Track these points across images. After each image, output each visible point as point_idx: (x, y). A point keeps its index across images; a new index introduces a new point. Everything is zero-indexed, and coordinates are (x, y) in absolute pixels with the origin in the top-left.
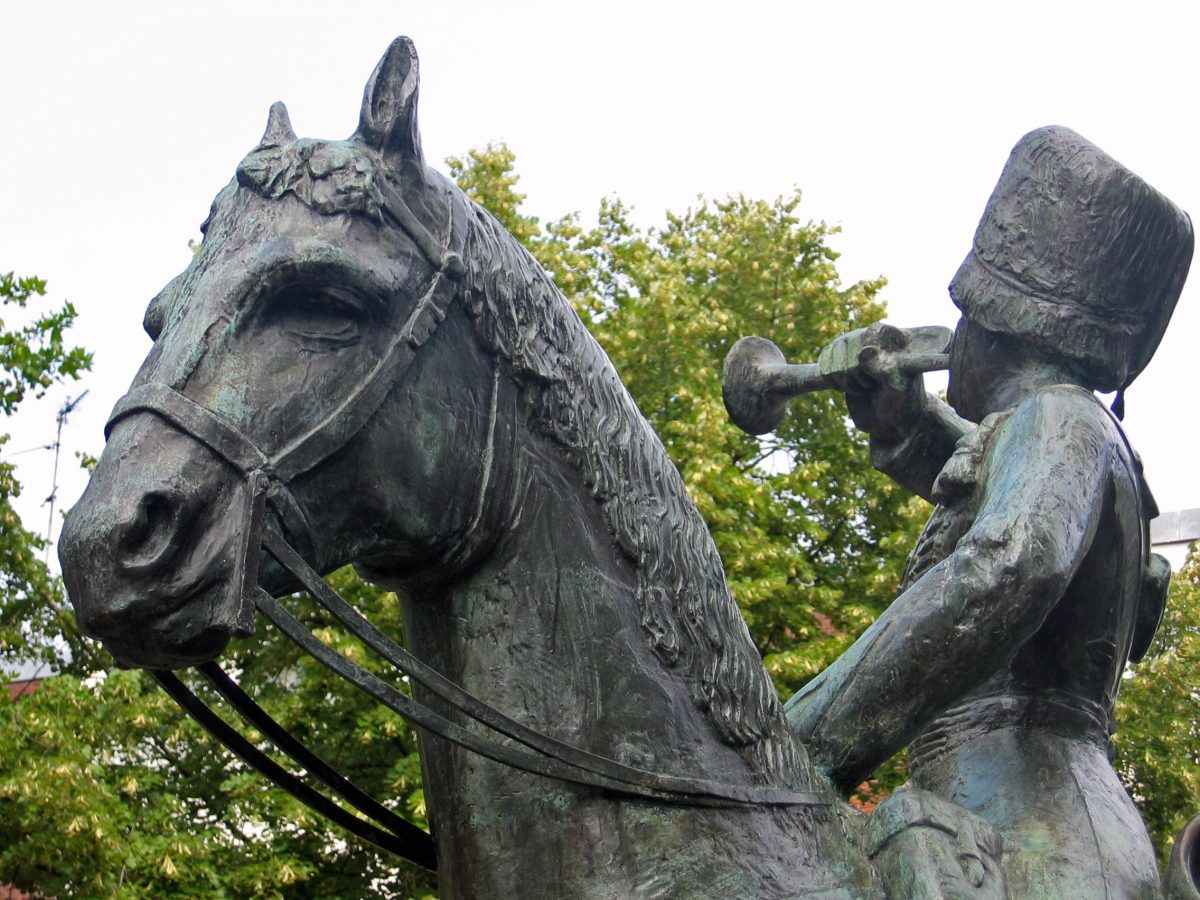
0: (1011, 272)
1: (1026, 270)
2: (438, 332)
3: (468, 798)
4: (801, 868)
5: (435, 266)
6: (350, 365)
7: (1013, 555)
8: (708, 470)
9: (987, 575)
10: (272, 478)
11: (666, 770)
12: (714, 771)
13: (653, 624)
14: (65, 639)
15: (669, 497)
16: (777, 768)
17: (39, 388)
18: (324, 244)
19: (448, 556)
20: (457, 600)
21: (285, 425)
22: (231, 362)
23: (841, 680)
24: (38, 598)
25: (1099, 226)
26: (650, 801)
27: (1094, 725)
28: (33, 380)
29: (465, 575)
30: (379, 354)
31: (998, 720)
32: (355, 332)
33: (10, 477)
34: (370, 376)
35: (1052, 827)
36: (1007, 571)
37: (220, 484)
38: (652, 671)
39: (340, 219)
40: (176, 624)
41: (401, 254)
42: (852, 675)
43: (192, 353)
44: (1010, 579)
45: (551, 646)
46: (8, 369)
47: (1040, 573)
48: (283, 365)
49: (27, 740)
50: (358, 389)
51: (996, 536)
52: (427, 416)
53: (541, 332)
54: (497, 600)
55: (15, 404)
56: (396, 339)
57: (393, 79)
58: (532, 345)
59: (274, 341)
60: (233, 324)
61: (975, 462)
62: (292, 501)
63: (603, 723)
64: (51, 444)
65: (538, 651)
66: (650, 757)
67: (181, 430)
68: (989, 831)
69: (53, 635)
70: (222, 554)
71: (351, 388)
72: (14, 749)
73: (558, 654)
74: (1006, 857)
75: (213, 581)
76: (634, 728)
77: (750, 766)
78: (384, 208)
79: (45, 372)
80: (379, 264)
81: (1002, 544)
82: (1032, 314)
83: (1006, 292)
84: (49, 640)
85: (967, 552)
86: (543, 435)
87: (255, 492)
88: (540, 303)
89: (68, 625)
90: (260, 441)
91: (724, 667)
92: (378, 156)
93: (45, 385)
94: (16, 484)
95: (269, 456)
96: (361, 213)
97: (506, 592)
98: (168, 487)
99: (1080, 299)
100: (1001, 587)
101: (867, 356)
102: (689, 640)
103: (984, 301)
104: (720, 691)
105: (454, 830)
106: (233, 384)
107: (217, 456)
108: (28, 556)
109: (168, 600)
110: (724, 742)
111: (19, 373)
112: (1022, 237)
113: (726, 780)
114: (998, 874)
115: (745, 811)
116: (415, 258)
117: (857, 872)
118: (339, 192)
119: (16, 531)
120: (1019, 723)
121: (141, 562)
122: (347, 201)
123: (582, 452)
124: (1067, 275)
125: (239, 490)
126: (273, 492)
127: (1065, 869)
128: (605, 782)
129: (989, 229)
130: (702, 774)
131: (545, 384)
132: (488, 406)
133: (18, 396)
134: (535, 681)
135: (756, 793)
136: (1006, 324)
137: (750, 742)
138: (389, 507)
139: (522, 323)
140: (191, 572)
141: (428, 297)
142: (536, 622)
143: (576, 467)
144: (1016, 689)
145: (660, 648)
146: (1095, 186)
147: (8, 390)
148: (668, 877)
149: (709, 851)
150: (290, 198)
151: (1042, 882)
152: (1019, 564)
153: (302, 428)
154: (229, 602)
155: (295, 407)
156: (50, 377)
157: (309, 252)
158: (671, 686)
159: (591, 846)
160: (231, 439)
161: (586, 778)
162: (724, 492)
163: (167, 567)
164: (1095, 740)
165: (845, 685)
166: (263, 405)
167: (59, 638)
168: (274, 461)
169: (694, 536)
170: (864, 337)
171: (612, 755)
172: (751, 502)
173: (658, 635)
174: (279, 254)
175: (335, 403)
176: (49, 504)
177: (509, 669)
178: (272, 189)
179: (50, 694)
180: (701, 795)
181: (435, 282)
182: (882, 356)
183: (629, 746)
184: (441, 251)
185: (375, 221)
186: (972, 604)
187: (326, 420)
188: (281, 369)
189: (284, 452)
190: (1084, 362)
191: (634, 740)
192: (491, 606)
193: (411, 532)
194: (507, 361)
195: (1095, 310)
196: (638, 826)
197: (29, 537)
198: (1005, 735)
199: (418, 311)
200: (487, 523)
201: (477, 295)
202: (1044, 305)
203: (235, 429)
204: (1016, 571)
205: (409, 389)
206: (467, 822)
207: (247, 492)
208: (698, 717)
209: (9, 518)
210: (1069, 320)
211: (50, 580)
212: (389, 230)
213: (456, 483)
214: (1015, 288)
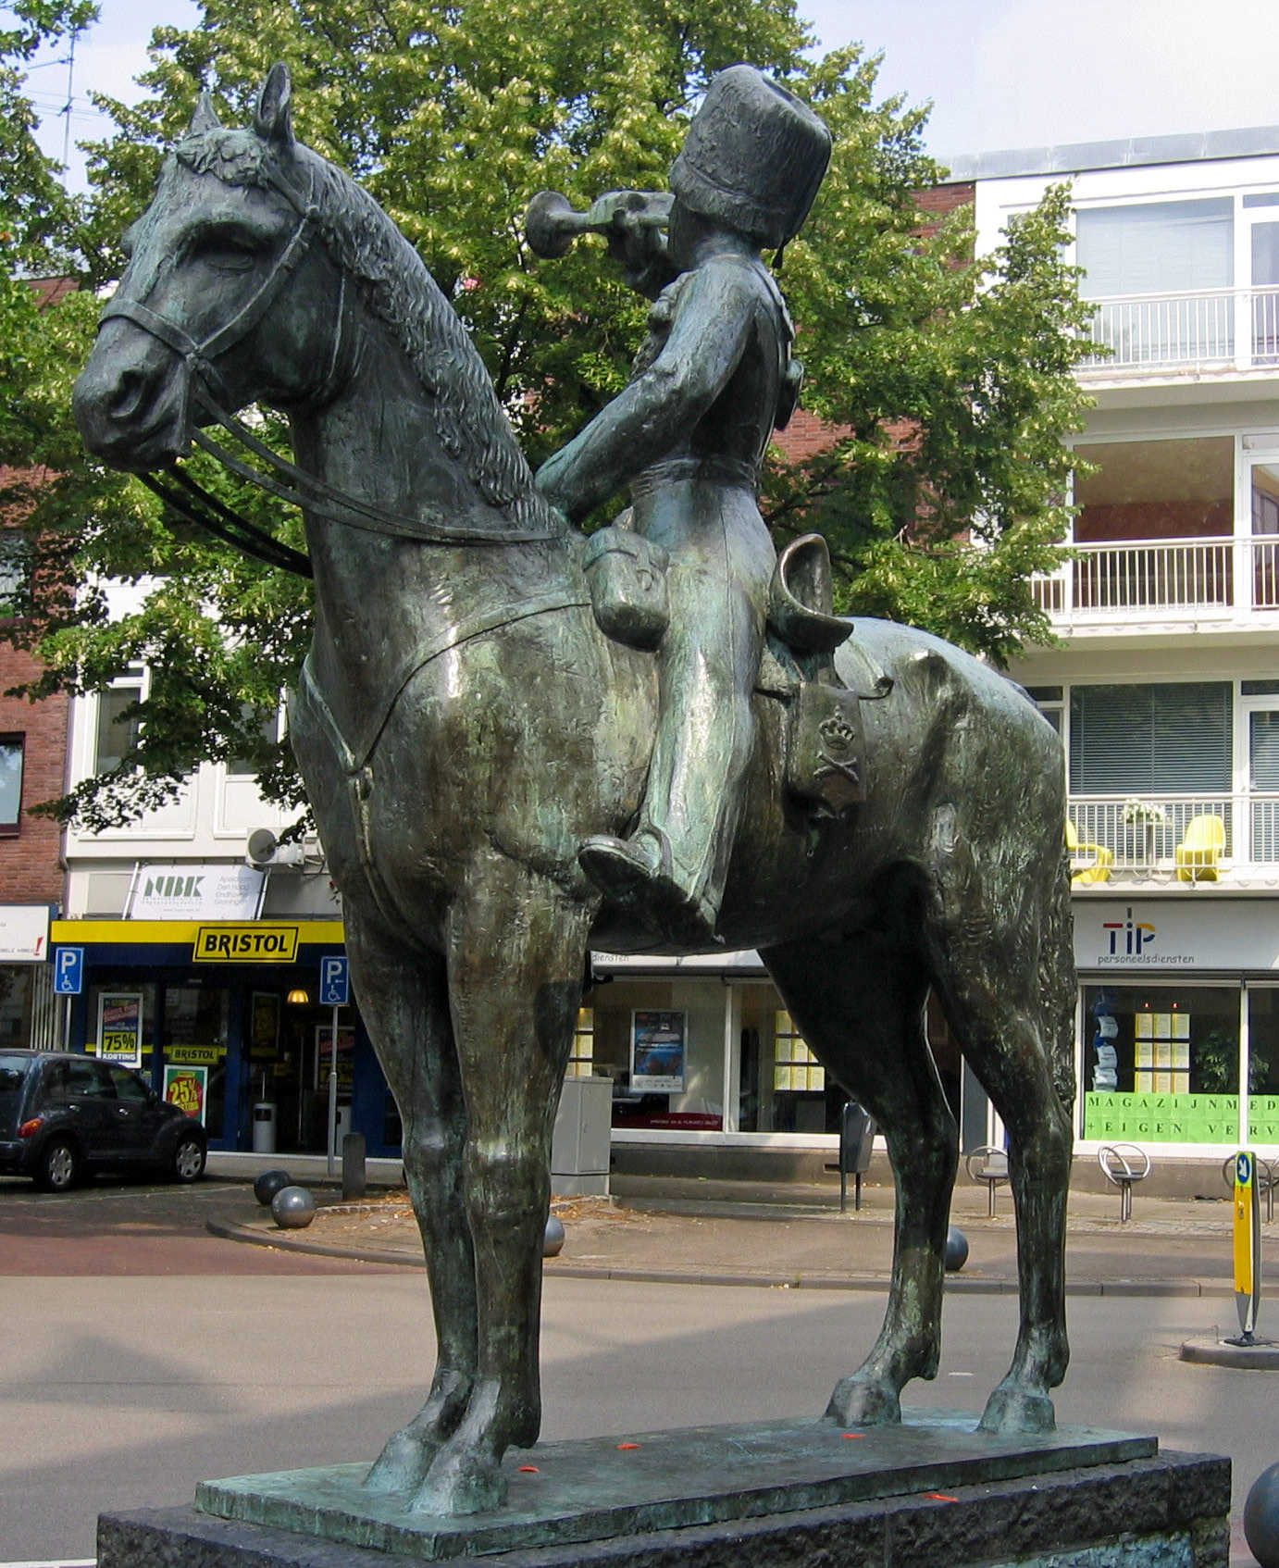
0: (705, 171)
1: (714, 171)
2: (303, 258)
3: (329, 542)
4: (536, 580)
5: (301, 215)
6: (248, 284)
7: (677, 382)
8: (635, 118)
9: (662, 394)
10: (200, 358)
11: (450, 524)
12: (480, 521)
13: (444, 432)
14: (83, 253)
15: (456, 349)
16: (524, 518)
17: (53, 36)
18: (230, 210)
19: (313, 395)
20: (321, 421)
21: (207, 323)
22: (174, 284)
23: (573, 456)
24: (58, 218)
25: (764, 144)
26: (439, 544)
27: (743, 478)
28: (46, 30)
29: (325, 406)
30: (267, 275)
31: (680, 474)
32: (251, 263)
33: (29, 112)
34: (261, 291)
35: (700, 551)
36: (674, 392)
37: (169, 363)
38: (443, 462)
39: (240, 190)
40: (146, 450)
41: (279, 211)
42: (579, 452)
43: (150, 279)
44: (674, 397)
45: (379, 450)
46: (24, 19)
47: (695, 393)
48: (206, 286)
49: (53, 347)
50: (253, 299)
51: (669, 368)
52: (298, 312)
53: (372, 249)
54: (345, 421)
55: (32, 51)
56: (277, 265)
57: (274, 91)
58: (367, 259)
59: (200, 270)
60: (175, 259)
61: (671, 307)
62: (213, 370)
63: (410, 497)
64: (65, 58)
65: (371, 453)
66: (440, 516)
67: (144, 330)
68: (660, 553)
69: (73, 249)
70: (172, 406)
71: (249, 299)
72: (43, 355)
73: (382, 453)
74: (669, 569)
75: (167, 422)
76: (430, 499)
77: (506, 518)
78: (268, 181)
79: (58, 22)
80: (264, 218)
81: (672, 374)
82: (717, 200)
83: (702, 185)
84: (69, 254)
85: (650, 378)
86: (374, 316)
87: (191, 368)
88: (372, 229)
89: (86, 241)
90: (193, 334)
91: (491, 456)
92: (264, 144)
93: (58, 34)
94: (35, 118)
95: (199, 343)
96: (254, 185)
97: (350, 416)
98: (136, 368)
99: (749, 192)
100: (669, 402)
101: (618, 215)
102: (469, 441)
103: (688, 190)
104: (487, 472)
105: (321, 560)
106: (175, 298)
107: (166, 345)
108: (48, 181)
109: (140, 436)
110: (489, 504)
111: (35, 24)
112: (713, 148)
113: (489, 528)
114: (662, 582)
115: (502, 547)
116: (288, 211)
117: (574, 580)
118: (240, 172)
119: (36, 158)
120: (693, 477)
121: (122, 413)
122: (245, 177)
123: (399, 326)
124: (741, 176)
125: (180, 366)
126: (202, 367)
127: (704, 578)
128: (410, 534)
129: (694, 141)
130: (474, 525)
131: (374, 284)
132: (338, 301)
133: (35, 43)
134: (369, 471)
135: (507, 534)
136: (701, 208)
137: (506, 503)
138: (274, 370)
139: (359, 245)
140: (153, 418)
141: (297, 236)
142: (370, 434)
143: (395, 335)
144: (694, 454)
145: (449, 447)
146: (761, 115)
147: (25, 38)
148: (450, 590)
149: (476, 574)
150: (210, 174)
151: (689, 586)
152: (681, 388)
153: (220, 326)
154: (176, 436)
155: (214, 312)
156: (63, 26)
157: (220, 215)
158: (455, 472)
159: (403, 572)
160: (175, 334)
161: (399, 532)
162: (650, 136)
163: (138, 417)
164: (743, 487)
165: (575, 459)
166: (194, 312)
167: (78, 252)
168: (202, 347)
169: (473, 373)
170: (617, 200)
171: (417, 517)
172: (674, 145)
173: (447, 440)
174: (201, 216)
175: (240, 309)
176: (65, 114)
177: (353, 463)
178: (198, 167)
179: (72, 307)
180: (471, 539)
181: (302, 227)
182: (628, 215)
183: (427, 511)
184: (306, 205)
185: (263, 189)
186: (652, 412)
187: (233, 321)
188: (205, 289)
189: (208, 341)
190: (751, 234)
191: (430, 506)
192: (342, 425)
193: (289, 384)
194: (350, 271)
195: (759, 199)
196: (432, 559)
197: (48, 162)
198: (684, 485)
199: (291, 246)
200: (337, 374)
201: (329, 231)
202: (725, 195)
203: (177, 328)
204: (679, 393)
205: (286, 295)
206: (327, 557)
207: (185, 368)
208: (472, 489)
209: (30, 149)
210: (742, 206)
211: (67, 201)
212: (272, 194)
213: (317, 353)
214: (706, 182)
